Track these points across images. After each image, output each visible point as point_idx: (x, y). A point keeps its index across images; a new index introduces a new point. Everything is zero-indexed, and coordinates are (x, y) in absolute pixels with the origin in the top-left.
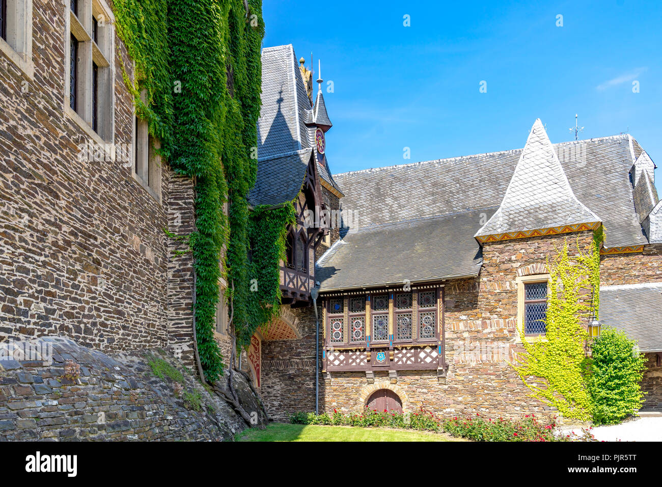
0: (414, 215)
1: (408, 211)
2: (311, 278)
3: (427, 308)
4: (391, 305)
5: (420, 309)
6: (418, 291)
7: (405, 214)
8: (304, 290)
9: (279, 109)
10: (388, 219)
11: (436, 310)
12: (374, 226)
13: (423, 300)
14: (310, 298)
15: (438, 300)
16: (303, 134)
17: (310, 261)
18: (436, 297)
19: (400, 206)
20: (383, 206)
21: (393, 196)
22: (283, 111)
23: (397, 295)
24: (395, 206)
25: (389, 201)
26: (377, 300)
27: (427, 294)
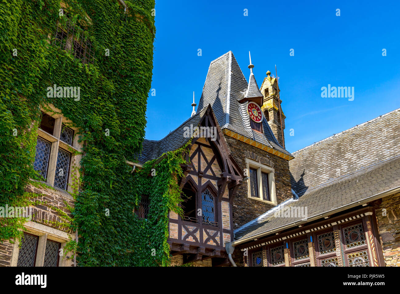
0: (374, 160)
1: (367, 159)
2: (226, 231)
3: (356, 247)
4: (311, 249)
5: (347, 249)
6: (339, 227)
7: (363, 162)
8: (214, 244)
9: (218, 96)
10: (346, 171)
11: (366, 248)
12: (332, 180)
13: (349, 238)
14: (225, 253)
15: (366, 233)
16: (233, 108)
17: (223, 214)
18: (364, 229)
19: (359, 157)
20: (342, 161)
21: (353, 151)
22: (220, 97)
23: (318, 236)
24: (355, 157)
25: (348, 155)
26: (298, 246)
27: (353, 228)
